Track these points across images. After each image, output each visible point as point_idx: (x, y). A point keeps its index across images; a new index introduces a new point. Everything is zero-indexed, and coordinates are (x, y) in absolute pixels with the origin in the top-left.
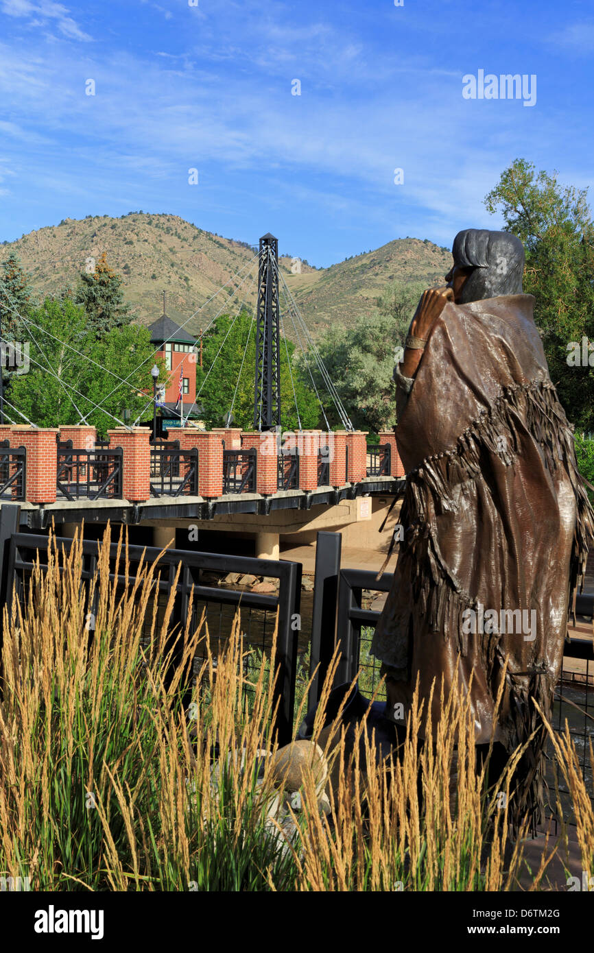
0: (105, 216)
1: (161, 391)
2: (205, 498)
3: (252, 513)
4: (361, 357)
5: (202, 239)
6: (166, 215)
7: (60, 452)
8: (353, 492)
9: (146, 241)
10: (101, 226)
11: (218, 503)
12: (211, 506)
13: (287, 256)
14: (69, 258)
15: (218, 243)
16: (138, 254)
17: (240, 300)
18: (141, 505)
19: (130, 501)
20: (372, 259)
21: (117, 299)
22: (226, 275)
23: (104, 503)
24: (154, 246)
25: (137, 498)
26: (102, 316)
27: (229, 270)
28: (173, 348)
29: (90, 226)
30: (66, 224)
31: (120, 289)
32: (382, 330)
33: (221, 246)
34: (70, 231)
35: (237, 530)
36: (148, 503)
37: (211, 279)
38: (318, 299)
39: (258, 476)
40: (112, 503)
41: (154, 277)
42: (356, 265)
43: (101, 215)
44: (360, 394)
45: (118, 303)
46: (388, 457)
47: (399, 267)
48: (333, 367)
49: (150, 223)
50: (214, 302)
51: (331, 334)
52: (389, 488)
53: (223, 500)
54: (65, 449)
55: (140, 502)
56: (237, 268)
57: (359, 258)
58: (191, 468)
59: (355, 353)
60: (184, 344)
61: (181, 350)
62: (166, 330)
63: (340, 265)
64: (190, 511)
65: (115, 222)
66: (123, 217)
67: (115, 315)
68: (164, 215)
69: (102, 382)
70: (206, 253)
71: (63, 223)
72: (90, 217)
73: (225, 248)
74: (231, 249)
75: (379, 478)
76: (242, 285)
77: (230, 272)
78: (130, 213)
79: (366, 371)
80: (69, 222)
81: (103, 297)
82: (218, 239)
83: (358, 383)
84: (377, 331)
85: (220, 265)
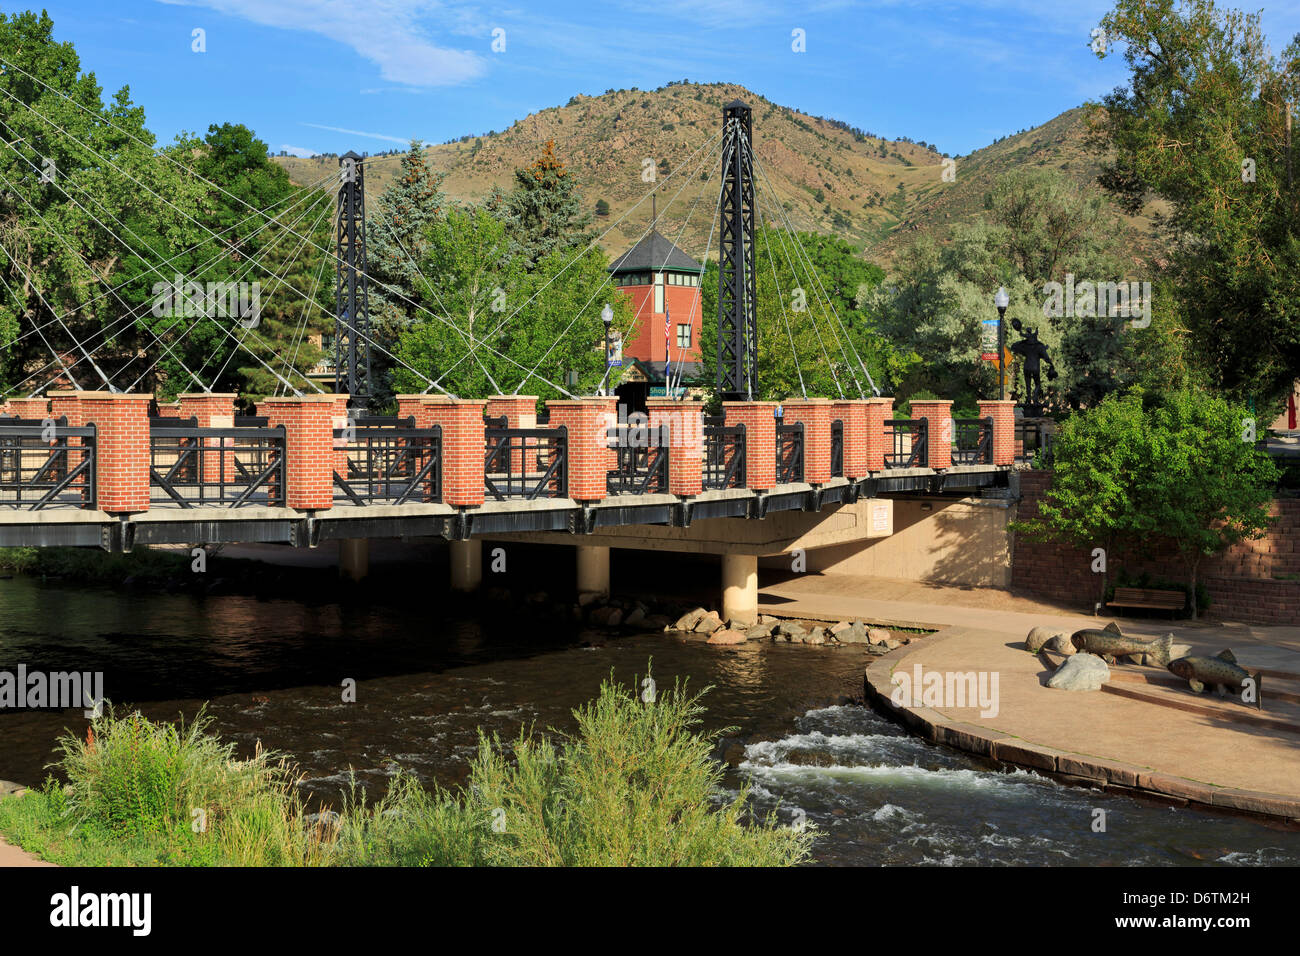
0: (633, 90)
1: (616, 343)
2: (578, 501)
3: (665, 524)
4: (957, 287)
5: (777, 118)
6: (723, 85)
7: (488, 434)
8: (853, 492)
9: (693, 124)
10: (628, 105)
11: (599, 509)
12: (588, 515)
13: (905, 140)
14: (581, 153)
15: (800, 123)
16: (681, 144)
17: (832, 208)
18: (473, 511)
19: (454, 507)
20: (1035, 139)
21: (569, 208)
22: (813, 172)
23: (411, 509)
24: (705, 131)
25: (462, 501)
26: (547, 233)
27: (817, 163)
28: (667, 280)
29: (612, 104)
30: (577, 103)
31: (573, 195)
32: (989, 246)
33: (805, 127)
34: (582, 113)
35: (693, 550)
36: (484, 509)
37: (789, 177)
38: (952, 203)
39: (672, 467)
40: (424, 508)
41: (704, 177)
42: (1010, 150)
43: (628, 88)
44: (956, 345)
45: (570, 214)
46: (923, 439)
47: (1077, 151)
48: (919, 303)
49: (698, 98)
50: (795, 212)
51: (916, 254)
52: (925, 485)
53: (610, 505)
54: (498, 430)
55: (469, 507)
56: (829, 159)
57: (1014, 139)
58: (558, 457)
59: (948, 283)
60: (684, 273)
61: (679, 282)
62: (656, 253)
63: (985, 150)
64: (555, 520)
65: (647, 97)
66: (660, 90)
67: (569, 232)
68: (720, 85)
69: (532, 331)
70: (782, 139)
71: (573, 102)
72: (612, 91)
73: (811, 131)
74: (820, 133)
75: (907, 470)
76: (837, 185)
77: (818, 166)
78: (670, 84)
79: (964, 309)
80: (582, 99)
81: (549, 205)
82: (800, 117)
83: (951, 327)
84: (981, 249)
85: (803, 156)
